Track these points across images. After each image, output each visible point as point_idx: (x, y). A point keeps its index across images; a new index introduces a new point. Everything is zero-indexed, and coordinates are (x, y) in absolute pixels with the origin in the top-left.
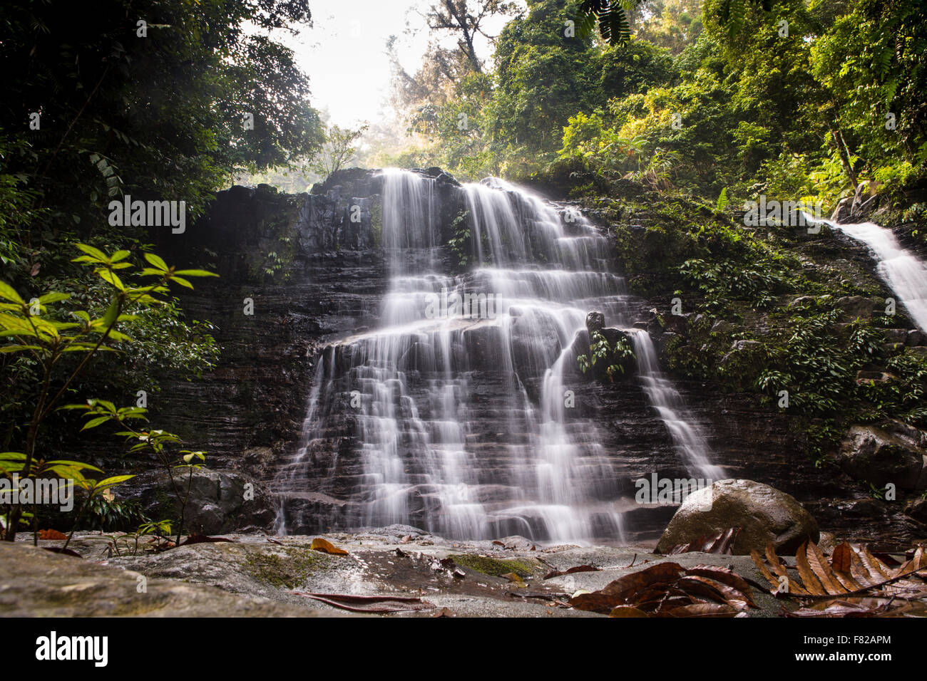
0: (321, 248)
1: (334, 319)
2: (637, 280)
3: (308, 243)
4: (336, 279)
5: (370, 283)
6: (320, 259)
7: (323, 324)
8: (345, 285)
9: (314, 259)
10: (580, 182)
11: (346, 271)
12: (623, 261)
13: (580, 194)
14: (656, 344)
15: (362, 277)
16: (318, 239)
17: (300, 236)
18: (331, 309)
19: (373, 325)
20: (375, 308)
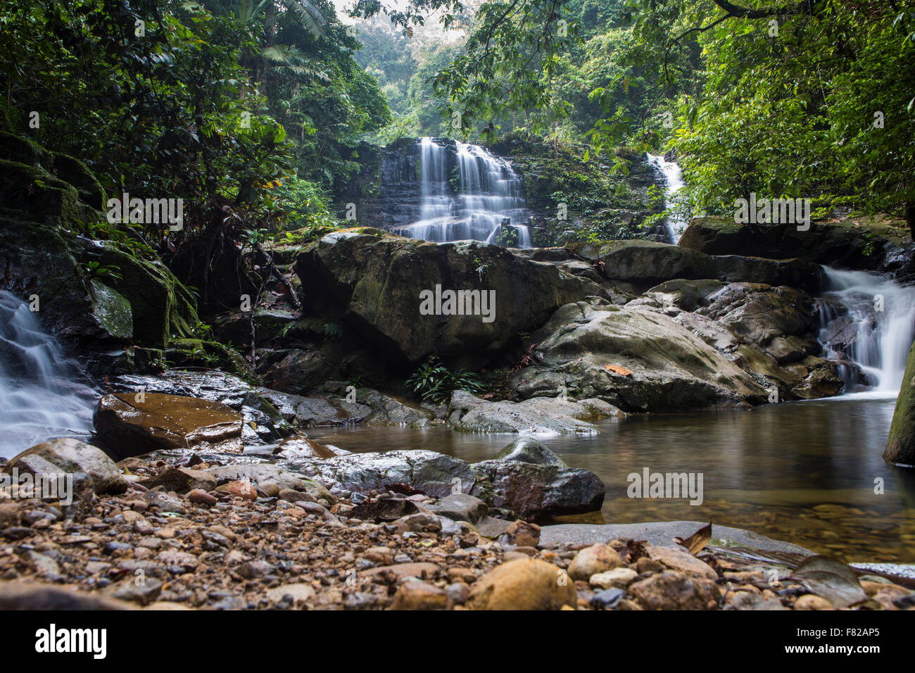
0: (393, 180)
1: (400, 216)
2: (531, 201)
3: (387, 178)
4: (400, 196)
5: (415, 199)
6: (393, 186)
7: (396, 218)
8: (404, 200)
9: (390, 186)
10: (516, 146)
11: (404, 193)
12: (526, 192)
13: (514, 154)
14: (530, 232)
15: (412, 195)
16: (392, 176)
17: (383, 174)
18: (398, 212)
19: (417, 219)
20: (418, 212)
